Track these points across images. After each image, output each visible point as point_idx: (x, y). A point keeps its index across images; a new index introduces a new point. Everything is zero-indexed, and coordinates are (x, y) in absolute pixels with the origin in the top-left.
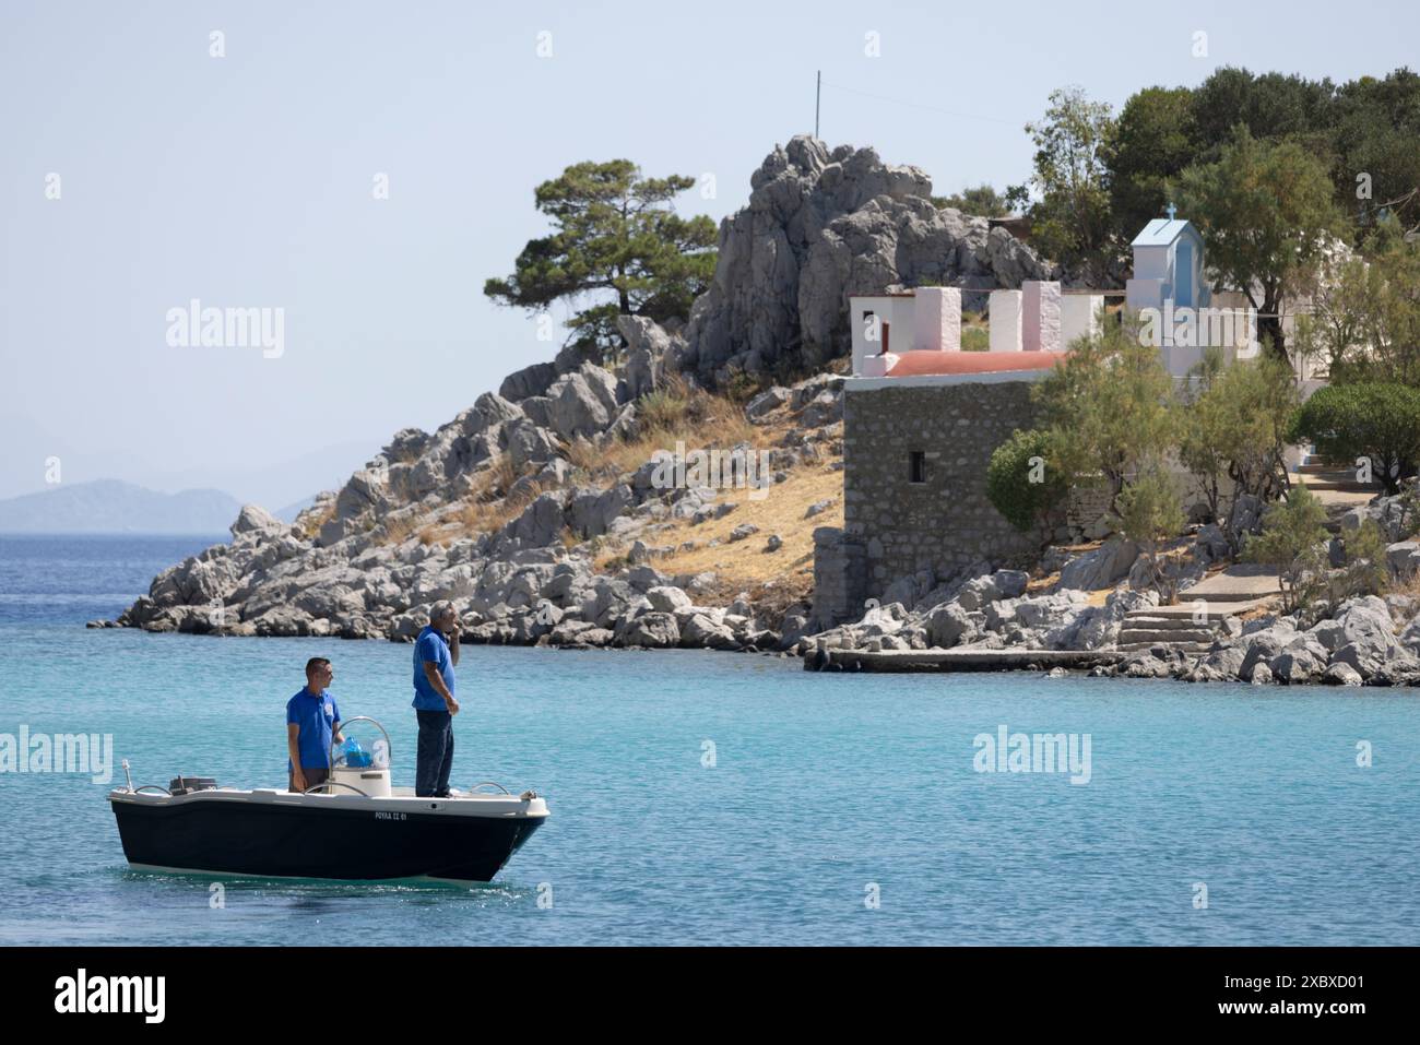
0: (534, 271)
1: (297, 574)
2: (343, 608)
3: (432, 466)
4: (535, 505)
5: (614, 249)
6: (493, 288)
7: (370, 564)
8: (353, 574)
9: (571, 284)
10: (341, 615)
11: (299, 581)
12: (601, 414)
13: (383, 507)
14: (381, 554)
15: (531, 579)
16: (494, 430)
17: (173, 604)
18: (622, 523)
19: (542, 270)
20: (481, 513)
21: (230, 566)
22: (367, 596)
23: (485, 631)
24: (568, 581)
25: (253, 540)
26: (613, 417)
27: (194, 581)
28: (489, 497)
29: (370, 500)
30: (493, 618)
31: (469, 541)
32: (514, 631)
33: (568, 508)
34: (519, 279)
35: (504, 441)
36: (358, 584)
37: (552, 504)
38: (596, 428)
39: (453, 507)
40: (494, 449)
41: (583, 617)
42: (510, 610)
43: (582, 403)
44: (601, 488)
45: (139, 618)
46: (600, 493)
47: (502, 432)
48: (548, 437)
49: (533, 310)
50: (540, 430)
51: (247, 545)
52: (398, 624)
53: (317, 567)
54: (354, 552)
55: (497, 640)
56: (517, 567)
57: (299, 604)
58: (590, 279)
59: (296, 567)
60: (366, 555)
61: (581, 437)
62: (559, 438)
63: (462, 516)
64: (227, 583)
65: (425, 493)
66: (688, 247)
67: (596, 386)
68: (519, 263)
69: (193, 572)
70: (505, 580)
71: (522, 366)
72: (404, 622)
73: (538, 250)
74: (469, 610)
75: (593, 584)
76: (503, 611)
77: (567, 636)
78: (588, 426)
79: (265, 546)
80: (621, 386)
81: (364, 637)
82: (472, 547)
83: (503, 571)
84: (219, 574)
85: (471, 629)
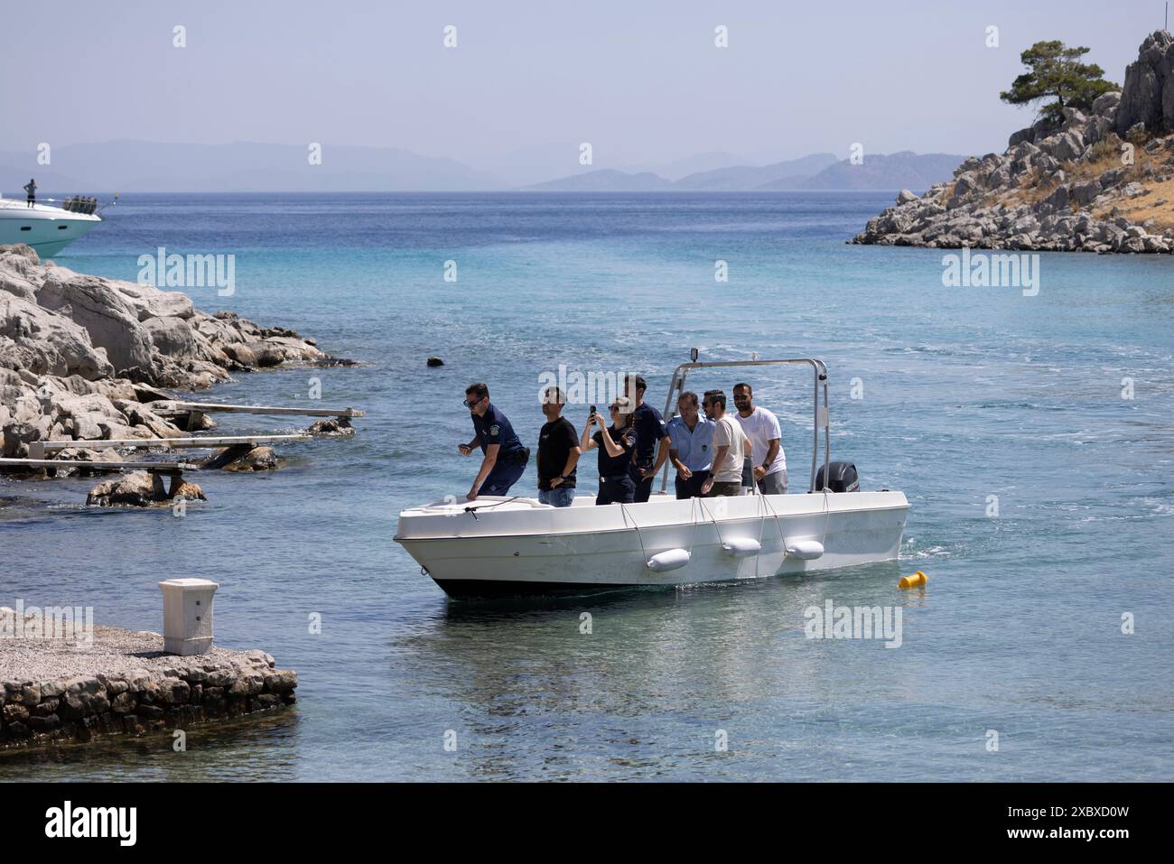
0: (1024, 88)
1: (948, 220)
2: (973, 235)
3: (1002, 173)
4: (1058, 191)
5: (1058, 79)
6: (1004, 96)
7: (981, 216)
8: (973, 220)
9: (1038, 94)
10: (973, 238)
11: (950, 223)
12: (1077, 150)
13: (976, 191)
14: (985, 211)
15: (1067, 223)
16: (1028, 157)
17: (886, 233)
18: (1100, 198)
19: (1028, 88)
20: (1027, 193)
21: (908, 217)
22: (983, 229)
23: (1050, 245)
24: (1085, 224)
25: (916, 205)
26: (1082, 153)
27: (894, 223)
28: (1029, 187)
29: (969, 188)
30: (1052, 240)
31: (1026, 206)
32: (1063, 245)
33: (1071, 191)
34: (1015, 92)
35: (1033, 162)
36: (977, 225)
37: (1064, 190)
38: (1075, 156)
39: (1014, 191)
40: (1029, 166)
41: (1094, 239)
42: (1060, 236)
43: (1069, 146)
44: (1085, 183)
45: (870, 240)
46: (1085, 185)
47: (1031, 159)
48: (1053, 160)
49: (1019, 105)
50: (1050, 158)
51: (913, 208)
52: (1009, 244)
53: (955, 218)
54: (971, 211)
55: (1055, 249)
56: (1060, 218)
57: (953, 233)
58: (1046, 91)
59: (946, 217)
60: (977, 212)
61: (1069, 161)
62: (1059, 160)
63: (1018, 195)
64: (907, 224)
65: (999, 185)
66: (1088, 77)
67: (1074, 138)
68: (1013, 85)
69: (893, 219)
70: (1055, 223)
71: (1019, 129)
72: (1013, 242)
73: (1023, 80)
74: (1039, 236)
75: (1097, 225)
76: (1056, 237)
77: (1091, 248)
78: (1073, 156)
79: (922, 208)
80: (1084, 138)
81: (991, 248)
82: (1028, 208)
83: (1053, 220)
84: (904, 220)
85: (1043, 245)
